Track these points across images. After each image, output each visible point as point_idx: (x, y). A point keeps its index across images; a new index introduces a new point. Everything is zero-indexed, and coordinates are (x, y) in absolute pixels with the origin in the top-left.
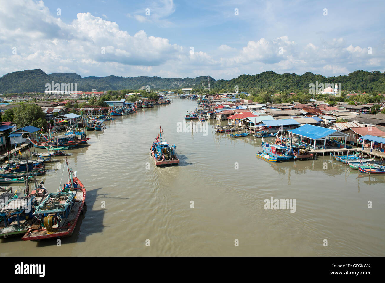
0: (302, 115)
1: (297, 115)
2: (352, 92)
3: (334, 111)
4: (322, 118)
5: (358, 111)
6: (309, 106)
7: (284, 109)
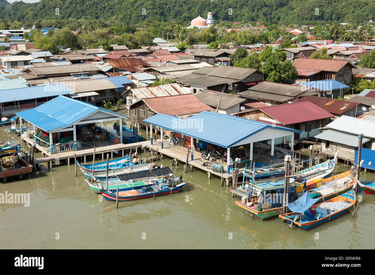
0: (100, 72)
1: (90, 74)
2: (246, 26)
3: (169, 62)
4: (133, 78)
5: (212, 60)
6: (133, 54)
7: (82, 61)
